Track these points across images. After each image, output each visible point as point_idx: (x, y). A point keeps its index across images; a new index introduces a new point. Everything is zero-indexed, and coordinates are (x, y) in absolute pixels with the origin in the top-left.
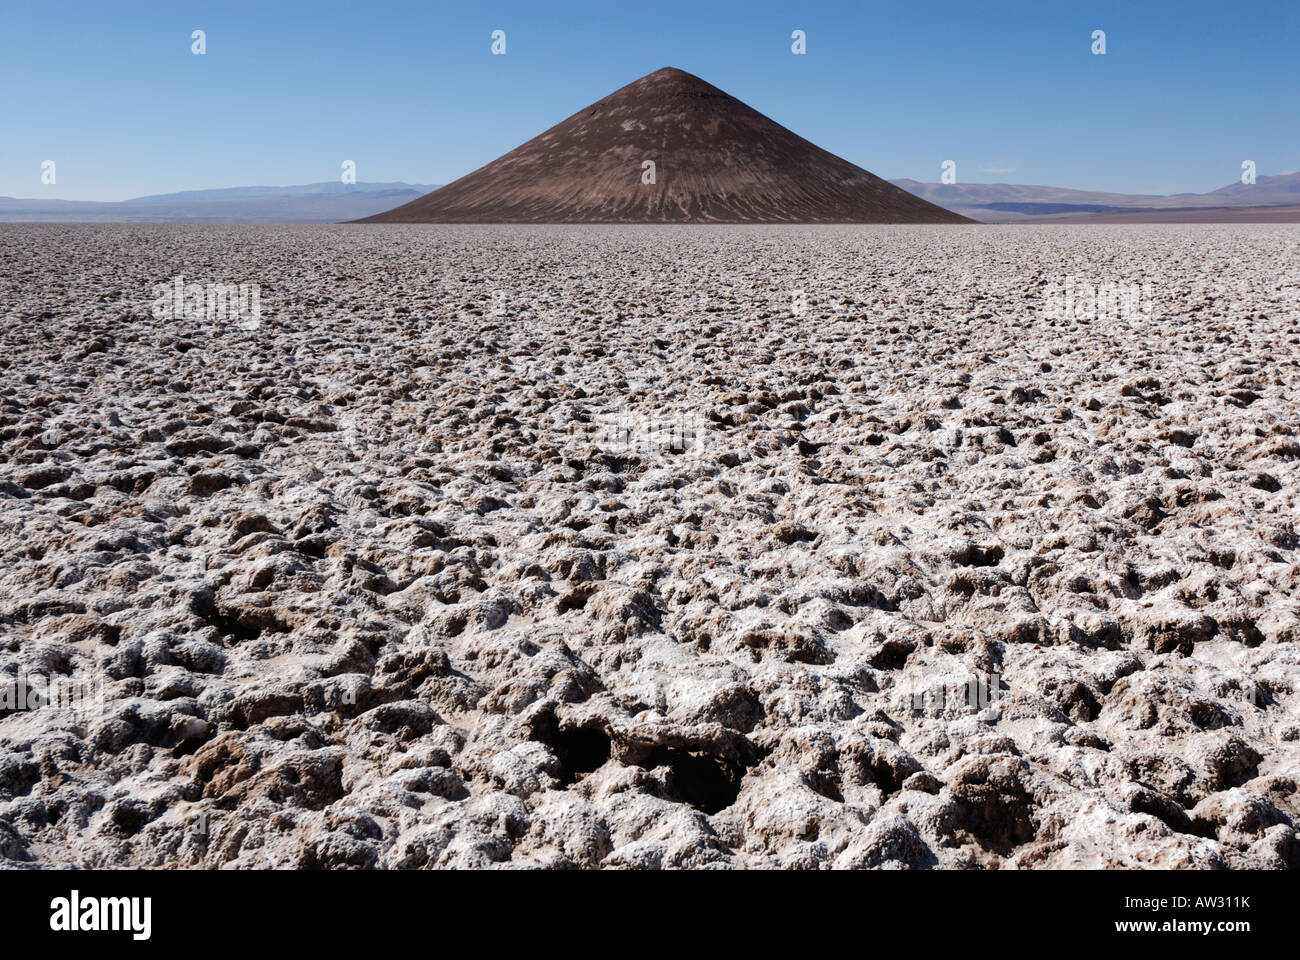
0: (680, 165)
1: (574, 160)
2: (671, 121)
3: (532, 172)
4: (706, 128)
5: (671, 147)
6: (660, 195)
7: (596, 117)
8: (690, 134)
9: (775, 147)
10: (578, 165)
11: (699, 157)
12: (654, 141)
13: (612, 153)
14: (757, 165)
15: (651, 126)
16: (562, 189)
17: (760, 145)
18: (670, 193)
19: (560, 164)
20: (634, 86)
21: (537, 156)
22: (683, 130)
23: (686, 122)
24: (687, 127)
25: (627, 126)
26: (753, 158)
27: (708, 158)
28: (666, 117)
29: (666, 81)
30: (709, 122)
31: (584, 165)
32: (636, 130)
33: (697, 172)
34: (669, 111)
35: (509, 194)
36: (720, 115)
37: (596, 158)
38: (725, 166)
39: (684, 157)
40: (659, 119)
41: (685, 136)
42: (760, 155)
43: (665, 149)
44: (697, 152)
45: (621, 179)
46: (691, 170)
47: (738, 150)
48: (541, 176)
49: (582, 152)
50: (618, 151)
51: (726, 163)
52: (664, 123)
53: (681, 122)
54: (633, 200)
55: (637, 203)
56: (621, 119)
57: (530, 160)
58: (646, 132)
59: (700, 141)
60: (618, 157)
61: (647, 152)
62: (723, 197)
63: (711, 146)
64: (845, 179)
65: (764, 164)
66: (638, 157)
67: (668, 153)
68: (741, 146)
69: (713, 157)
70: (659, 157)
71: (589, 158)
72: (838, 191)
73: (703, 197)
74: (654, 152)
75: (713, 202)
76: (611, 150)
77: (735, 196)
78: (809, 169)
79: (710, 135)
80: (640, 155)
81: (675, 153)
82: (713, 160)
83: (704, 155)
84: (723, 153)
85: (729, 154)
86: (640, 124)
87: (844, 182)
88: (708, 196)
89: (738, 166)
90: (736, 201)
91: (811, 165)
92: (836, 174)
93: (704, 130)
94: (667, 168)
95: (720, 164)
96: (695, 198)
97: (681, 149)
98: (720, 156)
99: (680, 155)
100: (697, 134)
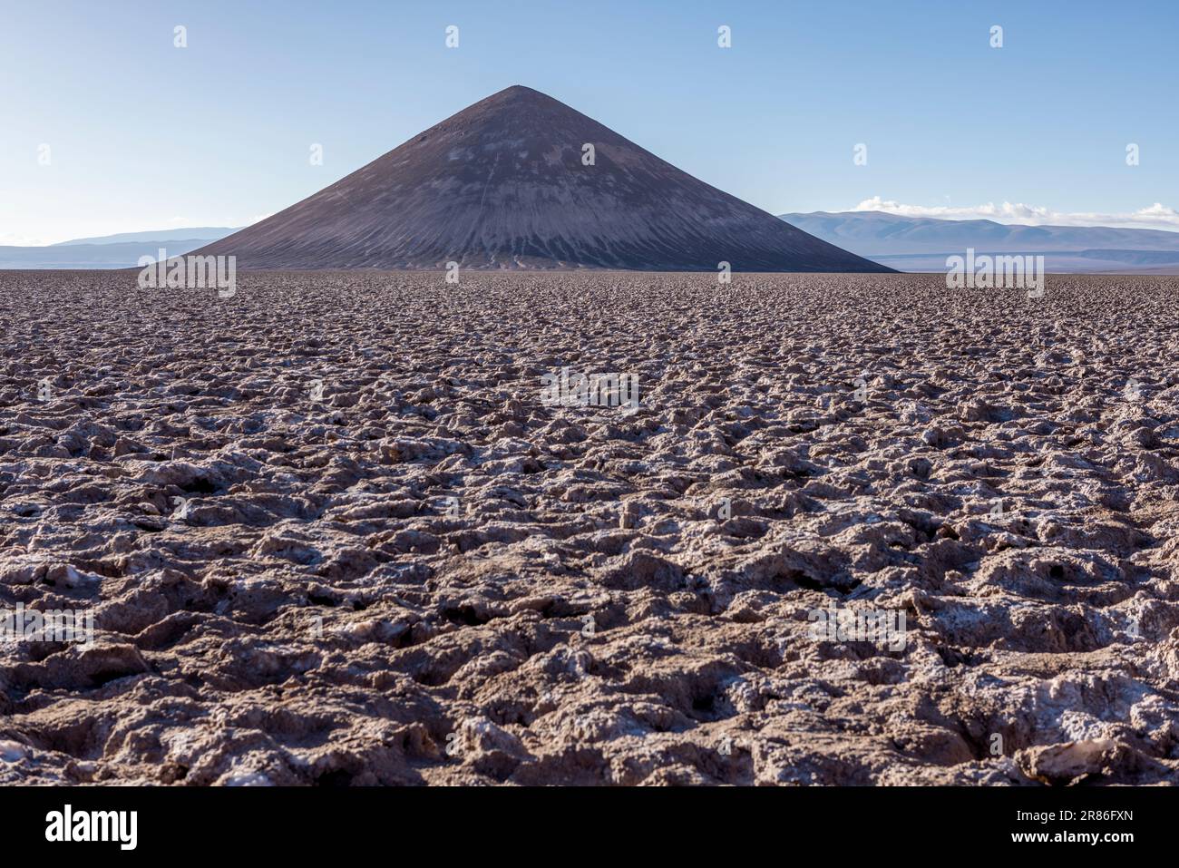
0: (503, 201)
1: (384, 194)
2: (505, 148)
3: (333, 209)
4: (547, 157)
5: (499, 178)
6: (468, 236)
7: (424, 144)
8: (525, 164)
9: (631, 179)
10: (387, 201)
11: (528, 191)
12: (479, 172)
13: (428, 186)
14: (600, 202)
15: (481, 154)
16: (359, 229)
17: (612, 178)
18: (482, 234)
19: (366, 200)
22: (518, 160)
23: (523, 149)
24: (524, 155)
25: (453, 156)
26: (596, 192)
27: (539, 194)
28: (500, 144)
30: (552, 150)
31: (393, 201)
32: (463, 160)
33: (523, 208)
34: (505, 137)
35: (300, 235)
37: (409, 193)
38: (558, 202)
39: (512, 191)
40: (491, 147)
41: (518, 166)
42: (607, 190)
43: (491, 182)
44: (527, 186)
46: (515, 206)
47: (582, 183)
48: (341, 215)
49: (396, 186)
50: (435, 184)
51: (561, 199)
53: (517, 150)
58: (473, 162)
59: (535, 172)
61: (469, 186)
62: (544, 239)
63: (547, 178)
64: (714, 217)
65: (610, 200)
66: (456, 191)
67: (493, 186)
68: (585, 178)
69: (546, 191)
70: (481, 191)
71: (401, 193)
72: (697, 232)
73: (519, 240)
74: (477, 186)
75: (531, 243)
76: (427, 183)
77: (560, 238)
78: (669, 205)
79: (550, 164)
80: (459, 189)
81: (501, 187)
82: (546, 195)
83: (536, 189)
84: (560, 186)
85: (567, 188)
86: (469, 153)
87: (711, 221)
88: (526, 237)
89: (575, 202)
90: (559, 244)
91: (674, 201)
92: (704, 211)
93: (543, 159)
94: (488, 205)
95: (553, 199)
96: (508, 241)
97: (509, 182)
98: (555, 189)
99: (505, 190)
100: (534, 163)
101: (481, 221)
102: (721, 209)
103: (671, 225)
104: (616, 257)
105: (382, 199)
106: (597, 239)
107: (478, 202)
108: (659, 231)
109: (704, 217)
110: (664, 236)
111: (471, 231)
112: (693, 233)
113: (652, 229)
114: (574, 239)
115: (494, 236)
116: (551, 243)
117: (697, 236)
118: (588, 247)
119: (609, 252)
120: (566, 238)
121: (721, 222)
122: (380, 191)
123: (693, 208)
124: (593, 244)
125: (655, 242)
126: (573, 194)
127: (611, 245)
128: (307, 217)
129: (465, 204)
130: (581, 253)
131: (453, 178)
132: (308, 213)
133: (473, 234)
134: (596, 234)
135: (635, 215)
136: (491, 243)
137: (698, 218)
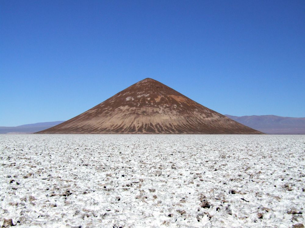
0: (142, 113)
1: (106, 111)
2: (143, 97)
3: (91, 115)
5: (141, 106)
6: (131, 123)
7: (119, 96)
8: (149, 102)
9: (182, 106)
10: (107, 113)
11: (150, 110)
12: (135, 104)
13: (119, 109)
14: (172, 113)
15: (136, 99)
16: (98, 121)
17: (176, 106)
18: (135, 123)
19: (101, 113)
20: (135, 85)
21: (96, 110)
22: (147, 100)
23: (149, 97)
24: (149, 99)
25: (128, 99)
26: (171, 110)
27: (153, 111)
28: (142, 95)
29: (145, 83)
30: (158, 97)
31: (109, 113)
32: (131, 100)
33: (148, 115)
34: (144, 93)
36: (163, 95)
37: (114, 111)
38: (159, 113)
39: (144, 110)
40: (139, 96)
41: (147, 102)
42: (174, 109)
43: (138, 107)
44: (150, 108)
45: (119, 118)
46: (146, 114)
48: (93, 117)
49: (110, 108)
50: (122, 108)
51: (160, 112)
52: (140, 98)
53: (147, 97)
54: (120, 125)
55: (121, 126)
56: (126, 96)
57: (93, 111)
58: (133, 101)
59: (152, 104)
60: (121, 110)
61: (132, 108)
62: (154, 124)
63: (156, 106)
64: (207, 117)
65: (175, 112)
66: (128, 110)
67: (139, 108)
68: (167, 106)
69: (155, 110)
70: (135, 110)
71: (111, 110)
72: (202, 122)
73: (146, 125)
74: (134, 108)
75: (149, 126)
76: (120, 107)
77: (158, 124)
78: (193, 114)
79: (157, 102)
80: (129, 109)
81: (142, 109)
82: (155, 111)
83: (152, 109)
84: (159, 108)
85: (162, 109)
86: (132, 98)
87: (206, 119)
88: (148, 124)
89: (164, 113)
90: (158, 126)
91: (195, 112)
92: (204, 115)
93: (155, 100)
94: (137, 114)
95: (157, 112)
96: (143, 125)
97: (144, 107)
98: (158, 109)
99: (143, 109)
100: (152, 101)
101: (135, 119)
102: (209, 115)
103: (193, 120)
104: (175, 130)
105: (105, 112)
106: (170, 124)
107: (134, 113)
108: (190, 122)
109: (204, 117)
110: (191, 123)
111: (132, 122)
112: (200, 122)
113: (187, 121)
114: (163, 124)
115: (138, 124)
116: (156, 126)
117: (201, 123)
118: (167, 127)
119: (173, 128)
120: (161, 124)
121: (209, 119)
122: (106, 110)
123: (201, 115)
124: (169, 126)
125: (188, 125)
126: (163, 110)
127: (174, 126)
128: (83, 118)
129: (131, 114)
130: (165, 129)
131: (127, 106)
132: (83, 117)
133: (132, 123)
134: (170, 123)
135: (182, 117)
136: (138, 125)
137: (202, 118)
